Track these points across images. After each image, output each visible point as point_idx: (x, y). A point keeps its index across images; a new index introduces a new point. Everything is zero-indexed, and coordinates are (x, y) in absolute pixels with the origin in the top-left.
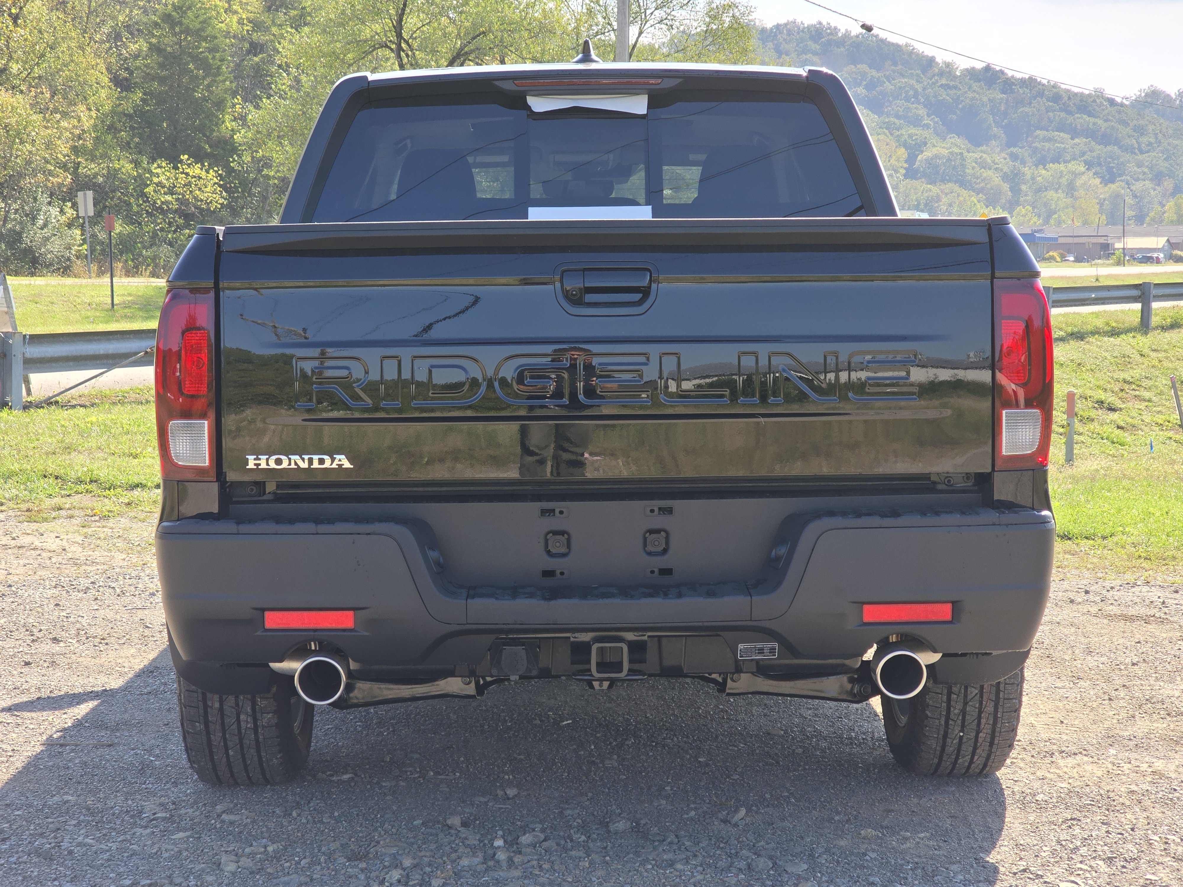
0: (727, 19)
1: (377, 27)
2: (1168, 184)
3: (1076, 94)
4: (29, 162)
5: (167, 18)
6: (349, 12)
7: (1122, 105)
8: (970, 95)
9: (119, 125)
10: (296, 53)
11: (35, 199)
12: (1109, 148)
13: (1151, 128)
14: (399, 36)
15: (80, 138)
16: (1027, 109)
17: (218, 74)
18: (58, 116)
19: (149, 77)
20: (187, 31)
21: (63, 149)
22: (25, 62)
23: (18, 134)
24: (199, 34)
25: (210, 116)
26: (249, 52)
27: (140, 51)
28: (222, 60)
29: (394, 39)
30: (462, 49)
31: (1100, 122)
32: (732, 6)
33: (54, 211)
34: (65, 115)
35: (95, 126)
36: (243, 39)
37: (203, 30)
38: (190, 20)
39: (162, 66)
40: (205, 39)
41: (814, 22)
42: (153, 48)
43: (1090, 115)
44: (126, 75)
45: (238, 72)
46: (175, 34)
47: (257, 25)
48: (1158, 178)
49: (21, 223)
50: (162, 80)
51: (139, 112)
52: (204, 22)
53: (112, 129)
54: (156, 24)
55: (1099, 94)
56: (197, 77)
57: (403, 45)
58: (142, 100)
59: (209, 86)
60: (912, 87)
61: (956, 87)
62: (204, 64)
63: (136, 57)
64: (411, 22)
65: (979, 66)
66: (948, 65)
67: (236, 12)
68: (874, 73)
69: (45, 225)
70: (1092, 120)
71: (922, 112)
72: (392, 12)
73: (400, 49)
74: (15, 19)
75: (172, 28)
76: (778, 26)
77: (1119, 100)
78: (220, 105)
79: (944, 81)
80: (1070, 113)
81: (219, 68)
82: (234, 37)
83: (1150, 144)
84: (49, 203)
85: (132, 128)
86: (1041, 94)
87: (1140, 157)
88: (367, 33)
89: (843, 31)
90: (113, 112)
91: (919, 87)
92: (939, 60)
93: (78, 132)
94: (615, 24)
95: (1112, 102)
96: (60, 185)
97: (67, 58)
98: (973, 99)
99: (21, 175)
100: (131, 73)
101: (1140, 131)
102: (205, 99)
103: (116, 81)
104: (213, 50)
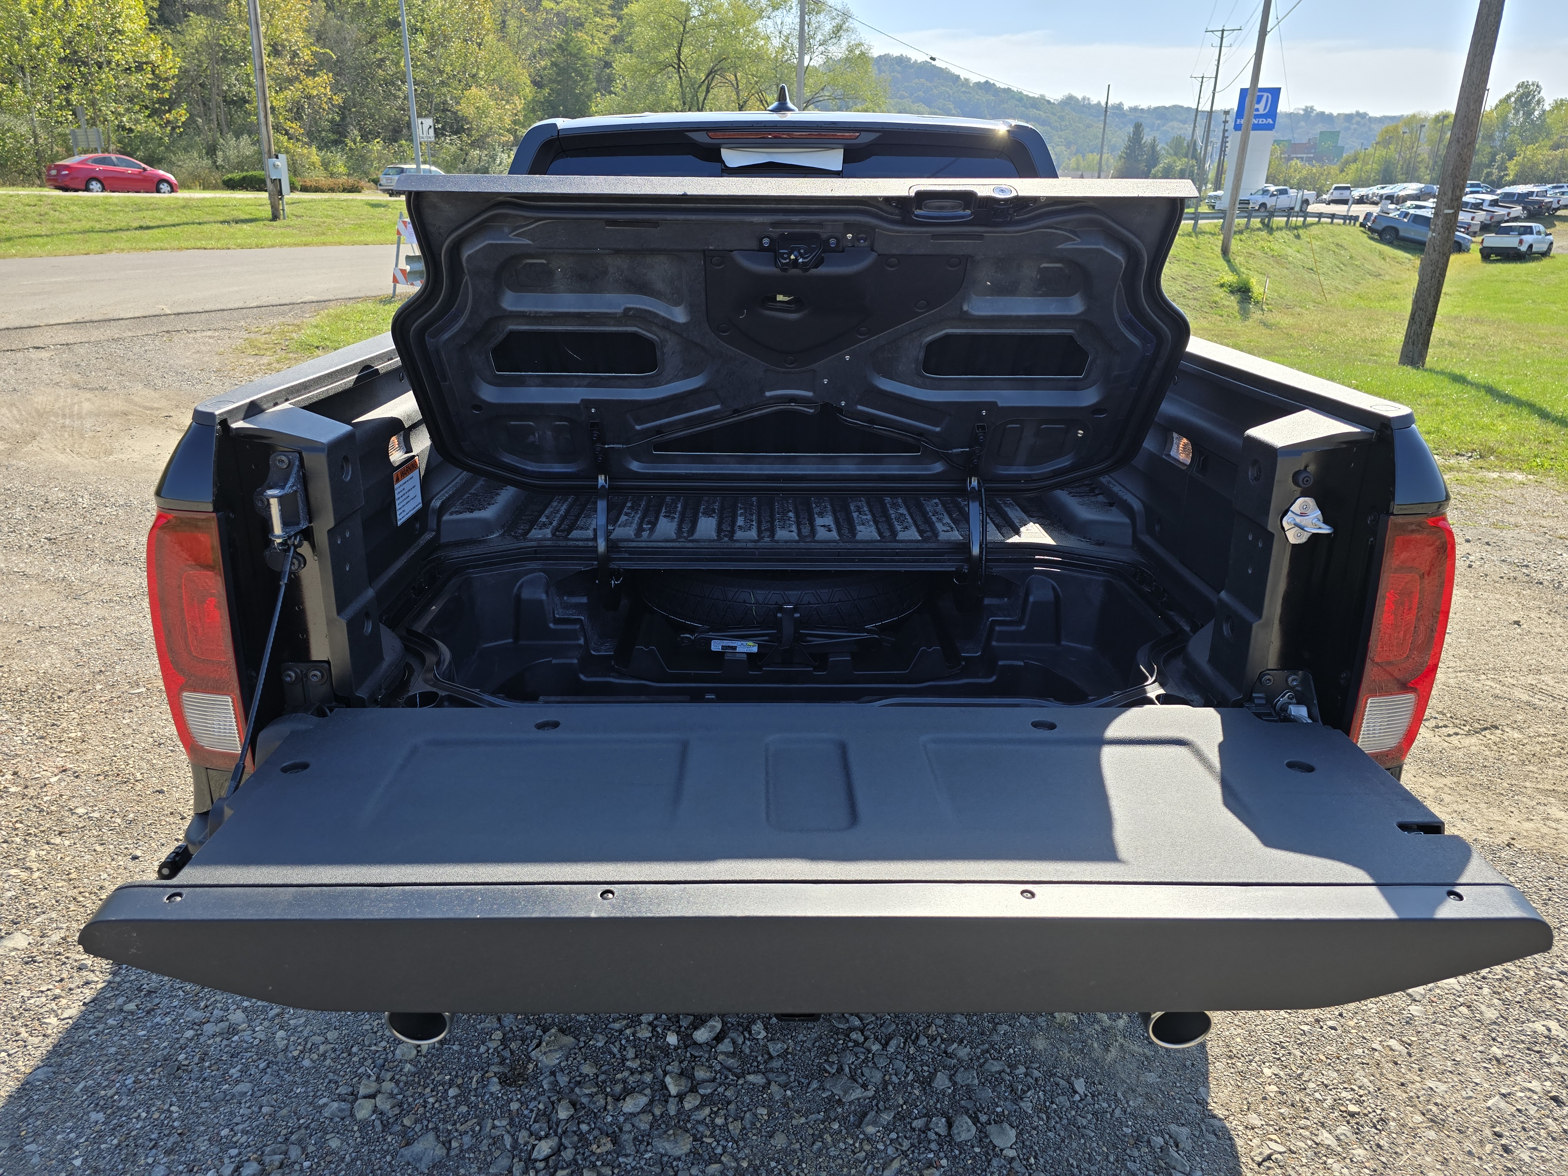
0: (857, 52)
1: (667, 54)
2: (1074, 148)
3: (1031, 98)
4: (491, 128)
5: (559, 46)
6: (651, 45)
7: (1054, 104)
8: (977, 97)
9: (537, 108)
10: (623, 69)
11: (494, 149)
12: (1045, 128)
13: (1067, 117)
14: (679, 60)
15: (516, 115)
16: (1005, 106)
17: (588, 79)
18: (504, 102)
19: (551, 81)
20: (570, 54)
21: (508, 121)
22: (486, 71)
23: (483, 112)
24: (576, 56)
25: (584, 103)
26: (605, 67)
27: (546, 65)
28: (589, 72)
29: (676, 61)
30: (713, 68)
31: (1042, 113)
32: (860, 44)
33: (505, 156)
34: (508, 102)
35: (524, 108)
36: (601, 59)
37: (578, 53)
38: (572, 48)
39: (558, 74)
40: (580, 59)
41: (899, 55)
42: (554, 64)
43: (1037, 109)
44: (539, 79)
45: (599, 80)
46: (564, 56)
47: (608, 51)
48: (1068, 145)
49: (488, 162)
50: (559, 83)
51: (547, 100)
52: (579, 49)
53: (533, 110)
54: (554, 50)
55: (1042, 97)
56: (576, 81)
57: (682, 66)
58: (549, 94)
59: (583, 87)
60: (947, 92)
61: (970, 93)
62: (579, 73)
63: (544, 69)
64: (686, 51)
65: (983, 80)
66: (966, 80)
67: (596, 44)
68: (928, 84)
69: (500, 164)
70: (1038, 112)
71: (951, 106)
72: (676, 45)
73: (679, 67)
74: (479, 45)
75: (563, 52)
76: (880, 57)
77: (1052, 101)
78: (589, 97)
79: (964, 89)
80: (1027, 108)
81: (588, 76)
82: (596, 58)
83: (1066, 126)
84: (503, 152)
85: (544, 110)
86: (1013, 97)
87: (1060, 133)
88: (661, 58)
89: (913, 60)
90: (533, 100)
91: (951, 92)
92: (962, 77)
93: (515, 112)
94: (797, 54)
95: (1049, 102)
96: (508, 142)
97: (507, 69)
98: (978, 99)
99: (487, 136)
100: (542, 78)
101: (1062, 118)
102: (581, 94)
103: (535, 83)
104: (585, 65)
